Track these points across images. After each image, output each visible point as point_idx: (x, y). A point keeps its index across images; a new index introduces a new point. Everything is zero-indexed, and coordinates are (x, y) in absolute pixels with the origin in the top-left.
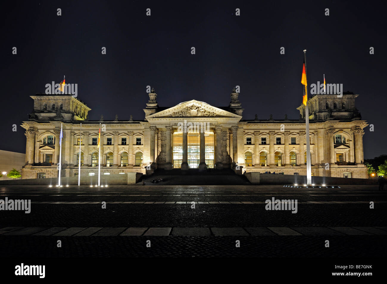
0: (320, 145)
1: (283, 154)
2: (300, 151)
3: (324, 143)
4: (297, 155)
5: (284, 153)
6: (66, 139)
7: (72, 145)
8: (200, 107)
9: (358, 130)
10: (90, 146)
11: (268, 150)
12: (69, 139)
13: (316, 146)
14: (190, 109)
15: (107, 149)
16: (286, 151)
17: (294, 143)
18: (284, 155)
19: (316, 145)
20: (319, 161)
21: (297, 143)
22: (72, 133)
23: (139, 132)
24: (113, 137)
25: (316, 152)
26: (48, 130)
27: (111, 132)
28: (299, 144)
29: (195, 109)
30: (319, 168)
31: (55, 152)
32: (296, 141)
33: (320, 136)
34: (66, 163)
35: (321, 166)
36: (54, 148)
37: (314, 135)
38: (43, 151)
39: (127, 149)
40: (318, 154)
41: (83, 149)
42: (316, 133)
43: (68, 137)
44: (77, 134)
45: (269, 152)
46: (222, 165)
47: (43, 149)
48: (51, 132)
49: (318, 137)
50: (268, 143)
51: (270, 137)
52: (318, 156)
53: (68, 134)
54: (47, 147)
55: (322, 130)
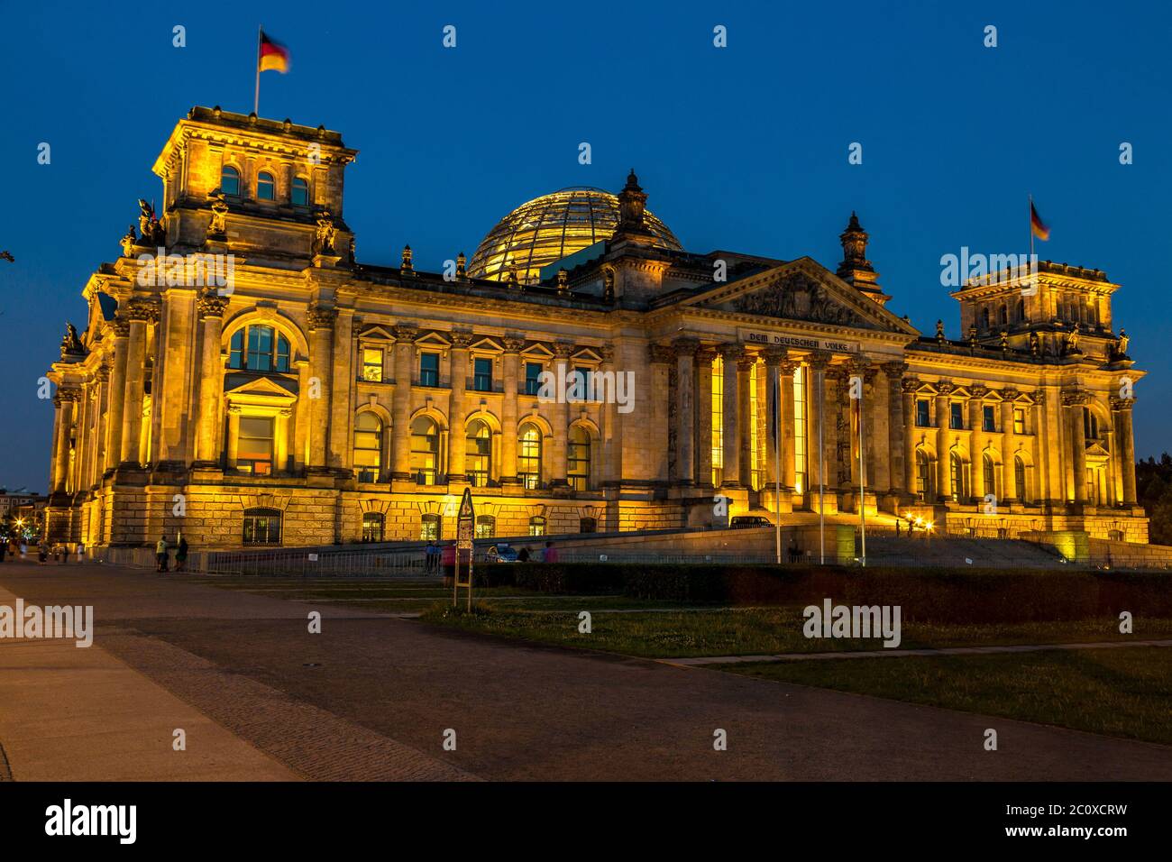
0: (1050, 438)
1: (966, 462)
2: (1004, 453)
3: (1059, 431)
4: (995, 468)
5: (969, 459)
6: (336, 350)
7: (354, 381)
10: (416, 390)
11: (935, 445)
13: (1041, 442)
14: (793, 288)
15: (477, 408)
16: (975, 452)
17: (990, 427)
18: (970, 465)
19: (1040, 437)
20: (1048, 492)
21: (998, 427)
22: (356, 325)
23: (590, 344)
24: (498, 355)
25: (1041, 459)
26: (268, 301)
27: (500, 333)
28: (1002, 431)
29: (806, 292)
30: (1049, 514)
31: (293, 409)
32: (995, 422)
33: (1050, 409)
34: (334, 465)
35: (1055, 510)
36: (295, 388)
37: (1033, 402)
38: (244, 398)
39: (545, 414)
40: (1047, 467)
41: (387, 401)
42: (1038, 397)
43: (345, 341)
44: (371, 331)
45: (935, 455)
46: (873, 499)
47: (243, 392)
48: (278, 312)
49: (1045, 412)
50: (934, 422)
51: (938, 401)
52: (1047, 477)
53: (344, 327)
54: (264, 383)
55: (1053, 392)
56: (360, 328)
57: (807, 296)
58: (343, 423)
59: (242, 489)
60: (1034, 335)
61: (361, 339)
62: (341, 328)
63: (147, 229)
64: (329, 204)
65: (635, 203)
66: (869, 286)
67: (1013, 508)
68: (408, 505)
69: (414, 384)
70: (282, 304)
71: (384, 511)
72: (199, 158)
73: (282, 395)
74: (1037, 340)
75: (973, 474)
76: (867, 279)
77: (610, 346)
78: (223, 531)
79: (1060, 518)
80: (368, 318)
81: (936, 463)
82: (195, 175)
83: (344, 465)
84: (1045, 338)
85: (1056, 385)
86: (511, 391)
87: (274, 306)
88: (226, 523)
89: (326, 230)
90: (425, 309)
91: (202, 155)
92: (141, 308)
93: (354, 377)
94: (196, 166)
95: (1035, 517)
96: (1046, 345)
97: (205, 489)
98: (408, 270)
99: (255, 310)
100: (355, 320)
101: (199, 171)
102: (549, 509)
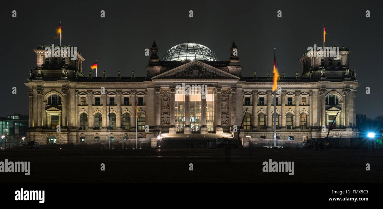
0: (314, 106)
2: (295, 112)
4: (293, 117)
6: (71, 99)
7: (77, 106)
8: (202, 67)
9: (347, 91)
10: (93, 107)
11: (266, 111)
12: (74, 99)
13: (311, 108)
14: (192, 69)
16: (282, 112)
17: (290, 104)
19: (311, 106)
20: (312, 124)
21: (293, 104)
22: (76, 92)
23: (141, 91)
24: (116, 96)
25: (311, 113)
26: (53, 89)
27: (114, 90)
28: (295, 105)
29: (197, 70)
30: (312, 131)
31: (61, 113)
32: (293, 102)
33: (315, 97)
34: (72, 126)
35: (313, 130)
36: (61, 109)
37: (309, 95)
38: (50, 112)
39: (130, 110)
40: (312, 116)
41: (87, 110)
42: (310, 93)
43: (73, 96)
44: (81, 93)
45: (266, 114)
46: (222, 129)
47: (49, 111)
48: (56, 91)
49: (312, 98)
50: (266, 104)
51: (267, 97)
52: (312, 119)
53: (73, 93)
54: (53, 108)
55: (316, 90)
56: (77, 93)
57: (197, 71)
58: (73, 116)
59: (45, 132)
60: (311, 72)
61: (79, 95)
62: (72, 94)
63: (31, 75)
64: (69, 64)
65: (154, 50)
66: (236, 64)
67: (296, 130)
68: (91, 135)
69: (93, 105)
70: (57, 89)
71: (85, 136)
72: (39, 58)
73: (58, 110)
74: (312, 74)
75: (281, 119)
76: (236, 62)
77: (146, 91)
78: (42, 142)
79: (315, 132)
80: (80, 90)
81: (266, 116)
82: (38, 62)
83: (74, 126)
84: (314, 73)
85: (317, 89)
86: (119, 105)
87: (55, 90)
88: (43, 140)
89: (64, 71)
90: (94, 86)
91: (39, 57)
92: (30, 93)
93: (77, 105)
94: (38, 60)
95: (306, 132)
96: (314, 75)
97: (38, 132)
98: (90, 77)
99: (51, 91)
100: (76, 91)
101: (39, 61)
102: (129, 135)
